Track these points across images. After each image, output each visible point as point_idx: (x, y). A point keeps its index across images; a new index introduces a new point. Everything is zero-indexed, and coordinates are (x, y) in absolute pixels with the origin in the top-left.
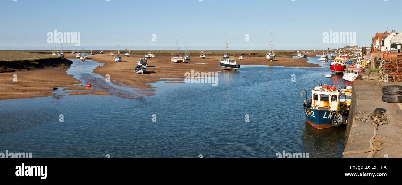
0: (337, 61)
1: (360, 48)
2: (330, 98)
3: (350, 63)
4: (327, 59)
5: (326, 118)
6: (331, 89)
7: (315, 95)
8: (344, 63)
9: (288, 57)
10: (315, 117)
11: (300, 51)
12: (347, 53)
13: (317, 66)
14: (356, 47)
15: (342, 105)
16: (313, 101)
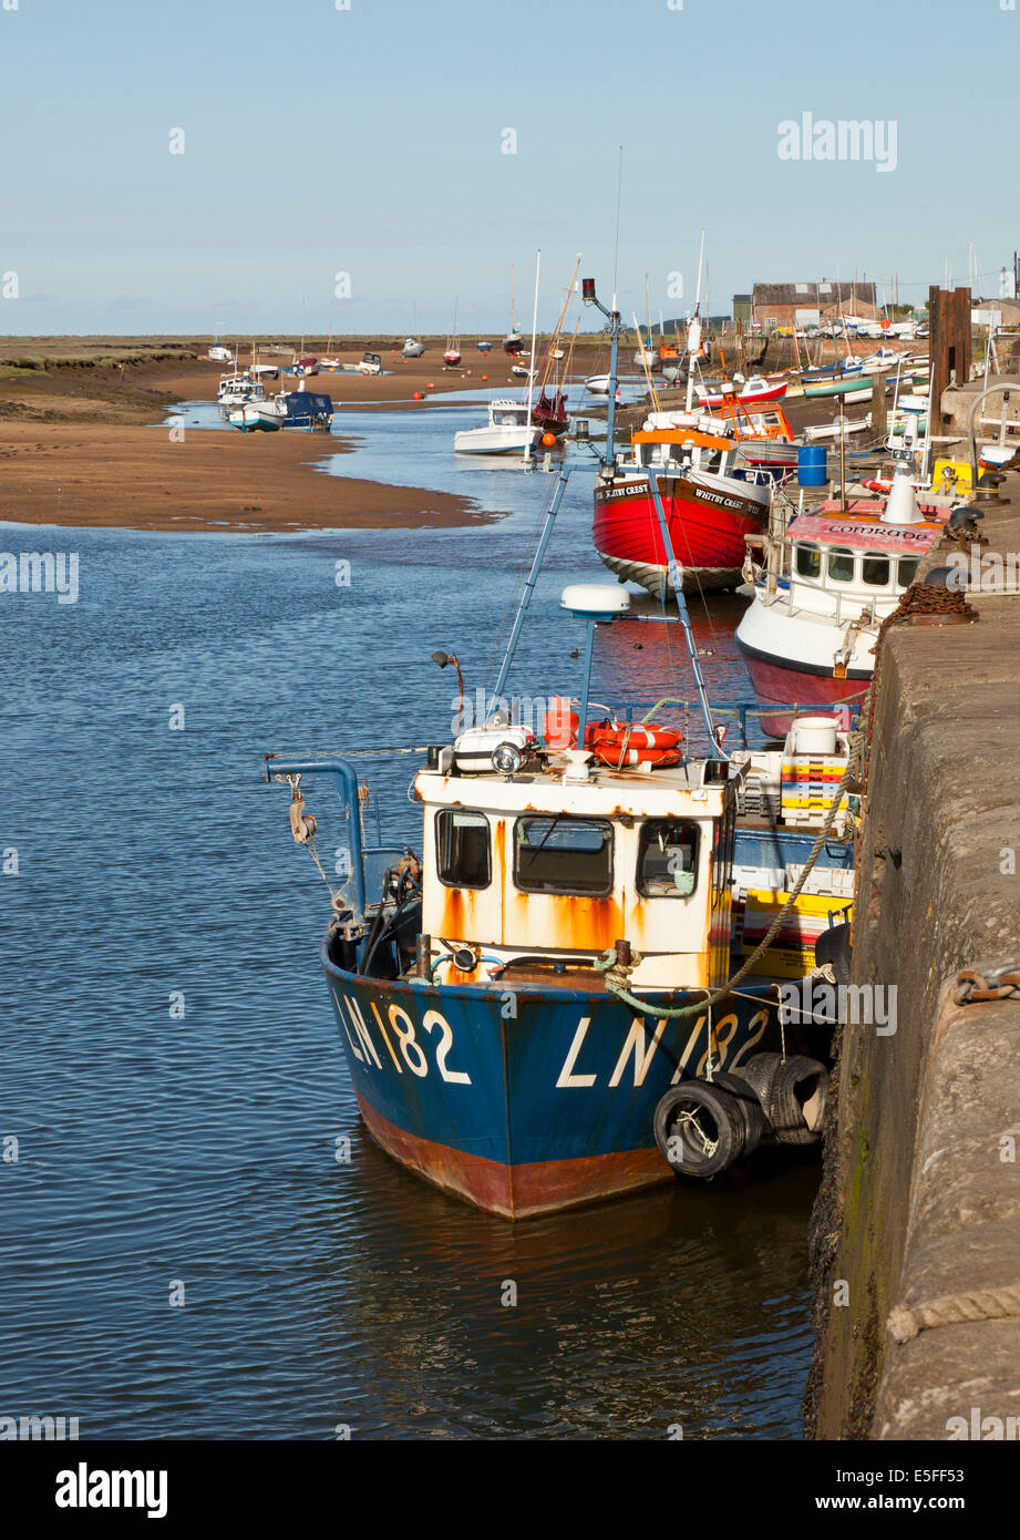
0: (662, 454)
1: (899, 312)
2: (626, 845)
3: (809, 468)
4: (549, 439)
5: (588, 1080)
6: (634, 755)
7: (460, 821)
8: (739, 475)
9: (116, 420)
10: (463, 1078)
11: (241, 347)
12: (761, 364)
13: (451, 509)
14: (852, 303)
15: (754, 938)
16: (434, 895)
